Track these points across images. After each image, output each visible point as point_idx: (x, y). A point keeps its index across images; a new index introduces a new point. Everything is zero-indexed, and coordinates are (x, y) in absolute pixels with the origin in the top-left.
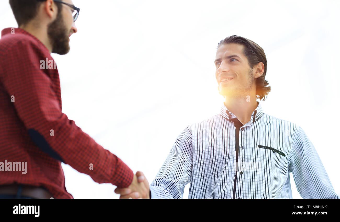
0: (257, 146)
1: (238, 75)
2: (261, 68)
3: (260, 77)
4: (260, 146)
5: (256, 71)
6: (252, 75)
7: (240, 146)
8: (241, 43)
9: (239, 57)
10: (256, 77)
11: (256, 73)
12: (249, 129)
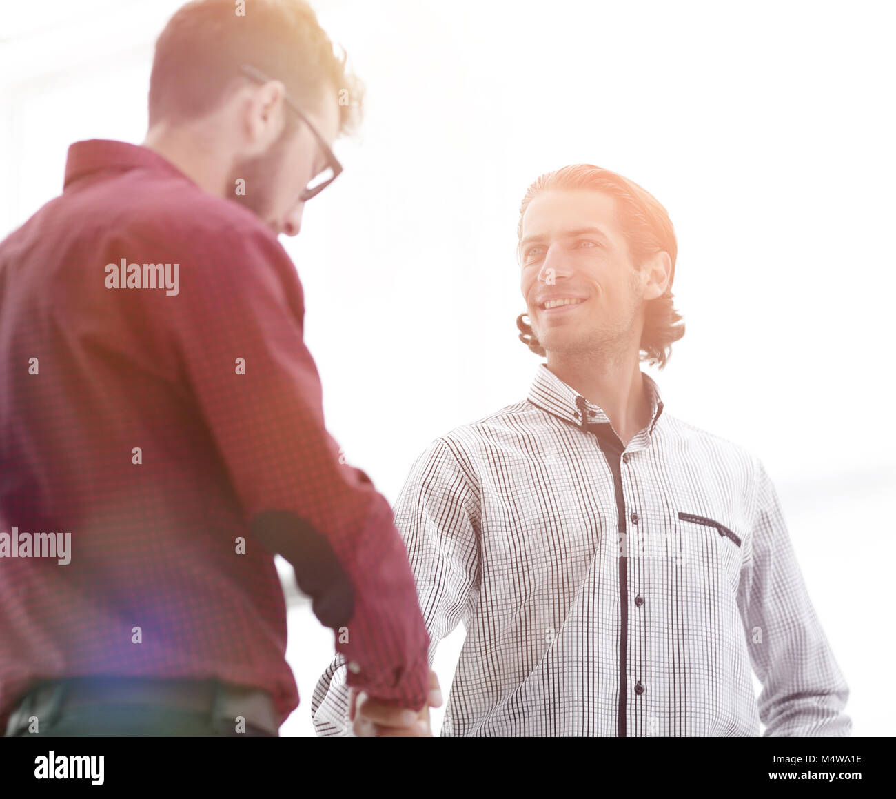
0: (677, 516)
1: (600, 290)
2: (661, 268)
3: (658, 298)
4: (683, 516)
5: (648, 278)
6: (636, 290)
7: (628, 513)
8: (610, 191)
9: (602, 234)
10: (649, 297)
11: (649, 283)
12: (640, 459)
